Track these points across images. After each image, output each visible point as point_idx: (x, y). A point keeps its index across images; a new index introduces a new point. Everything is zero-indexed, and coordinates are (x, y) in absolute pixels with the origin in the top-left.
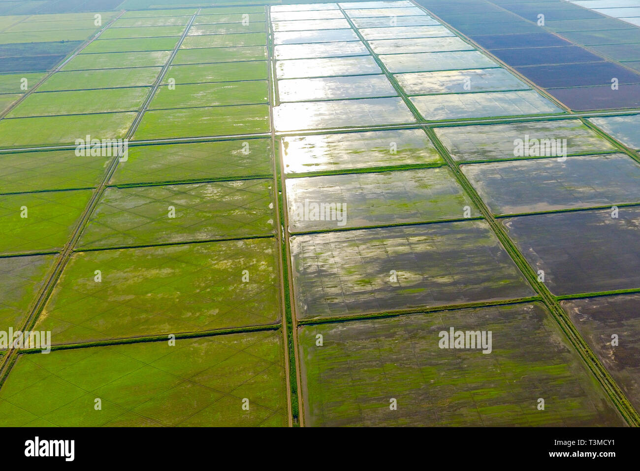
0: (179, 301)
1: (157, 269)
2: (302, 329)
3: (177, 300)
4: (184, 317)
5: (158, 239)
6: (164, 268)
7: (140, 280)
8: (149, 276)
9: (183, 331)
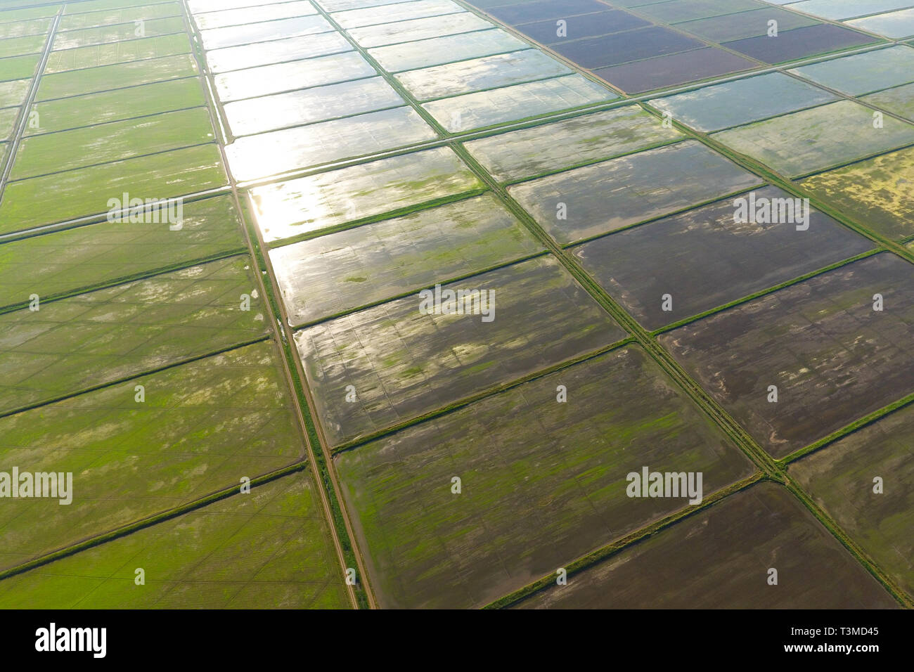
0: (138, 469)
1: (88, 429)
2: (340, 459)
3: (136, 468)
4: (152, 490)
5: (79, 383)
6: (101, 425)
7: (64, 454)
8: (78, 444)
9: (156, 512)
